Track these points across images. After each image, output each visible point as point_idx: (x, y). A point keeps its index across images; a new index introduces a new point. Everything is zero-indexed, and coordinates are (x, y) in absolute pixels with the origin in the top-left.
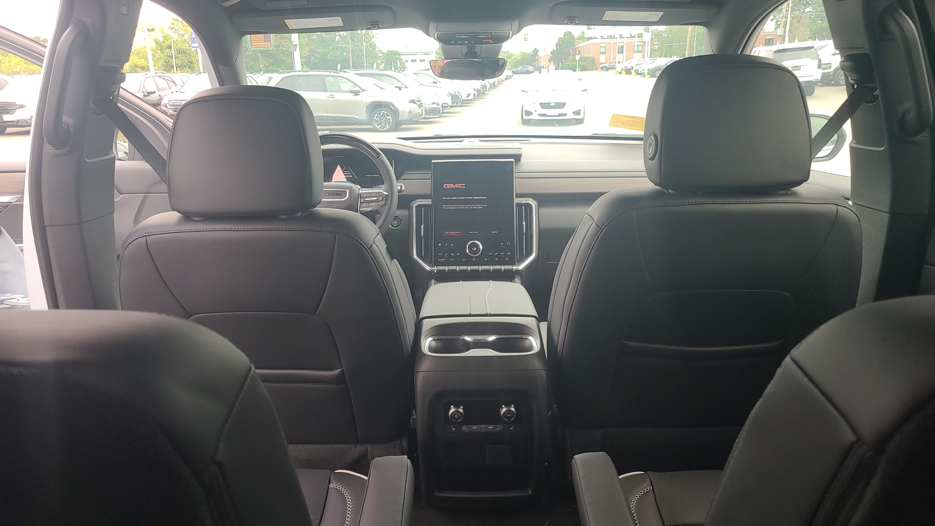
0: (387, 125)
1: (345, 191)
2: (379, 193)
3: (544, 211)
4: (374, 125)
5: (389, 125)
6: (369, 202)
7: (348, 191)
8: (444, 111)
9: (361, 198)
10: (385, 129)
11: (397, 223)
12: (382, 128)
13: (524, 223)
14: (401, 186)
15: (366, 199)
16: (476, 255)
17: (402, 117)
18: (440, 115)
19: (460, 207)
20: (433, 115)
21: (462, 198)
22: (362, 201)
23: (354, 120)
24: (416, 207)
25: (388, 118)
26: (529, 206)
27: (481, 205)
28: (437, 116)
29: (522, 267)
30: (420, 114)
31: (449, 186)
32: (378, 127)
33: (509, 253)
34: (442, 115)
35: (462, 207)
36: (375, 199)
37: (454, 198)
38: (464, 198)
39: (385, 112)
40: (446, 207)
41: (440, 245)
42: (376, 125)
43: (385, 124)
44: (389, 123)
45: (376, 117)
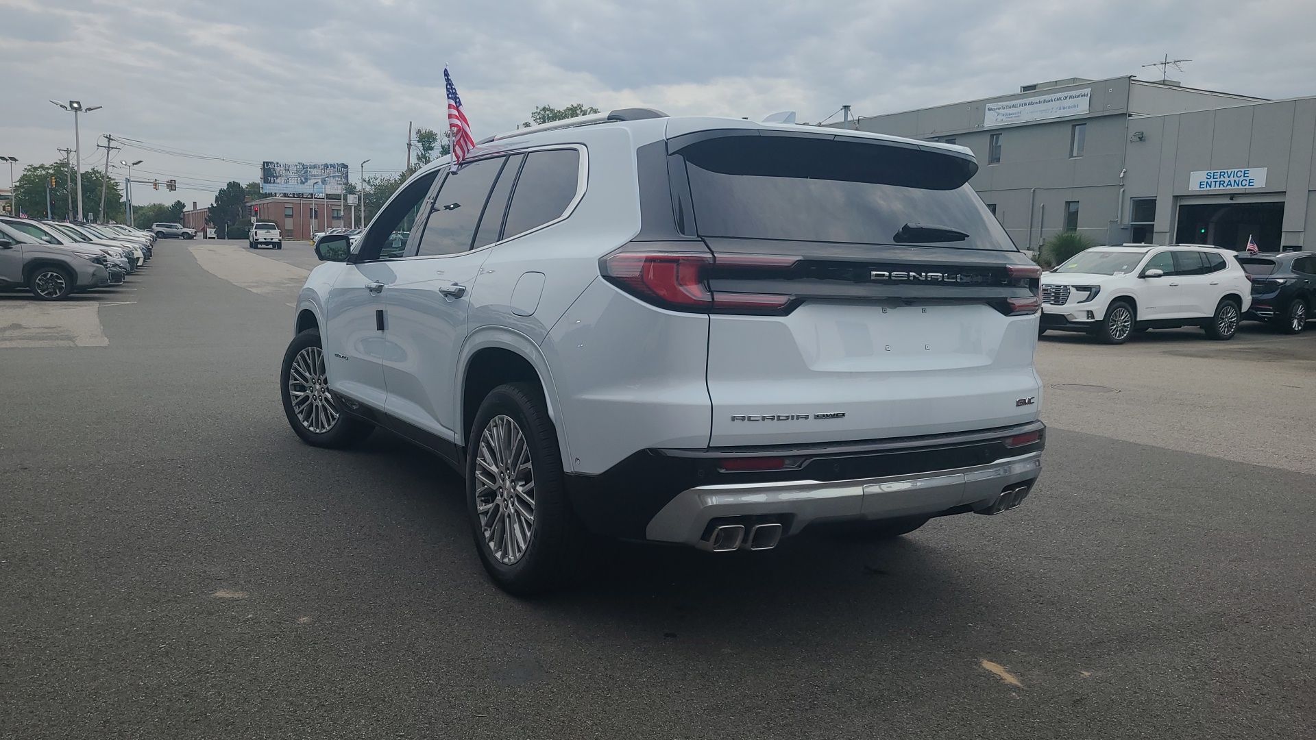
42: (39, 291)
43: (54, 289)
44: (61, 289)
45: (39, 280)
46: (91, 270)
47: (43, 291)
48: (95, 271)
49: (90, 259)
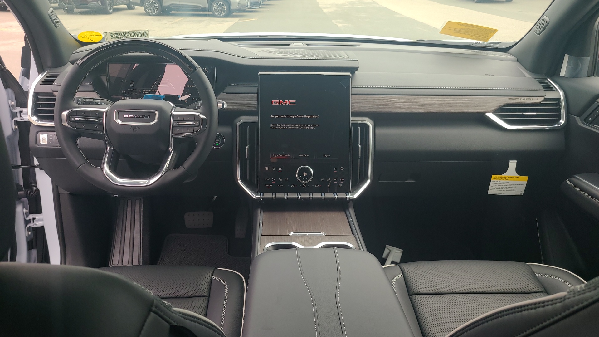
0: (223, 12)
1: (154, 112)
2: (195, 115)
3: (381, 131)
4: (214, 13)
5: (224, 12)
6: (183, 127)
7: (157, 113)
8: (263, 3)
9: (173, 121)
10: (221, 15)
11: (219, 142)
12: (219, 15)
13: (360, 146)
14: (223, 104)
15: (180, 123)
16: (307, 182)
17: (234, 7)
18: (260, 6)
19: (289, 126)
20: (256, 6)
21: (291, 117)
22: (175, 124)
23: (199, 8)
24: (240, 125)
25: (223, 7)
26: (366, 126)
27: (314, 125)
28: (258, 7)
29: (355, 196)
30: (247, 5)
31: (277, 102)
32: (216, 14)
33: (343, 180)
34: (262, 6)
35: (292, 126)
36: (191, 123)
37: (283, 117)
38: (294, 117)
39: (222, 3)
40: (274, 127)
41: (266, 169)
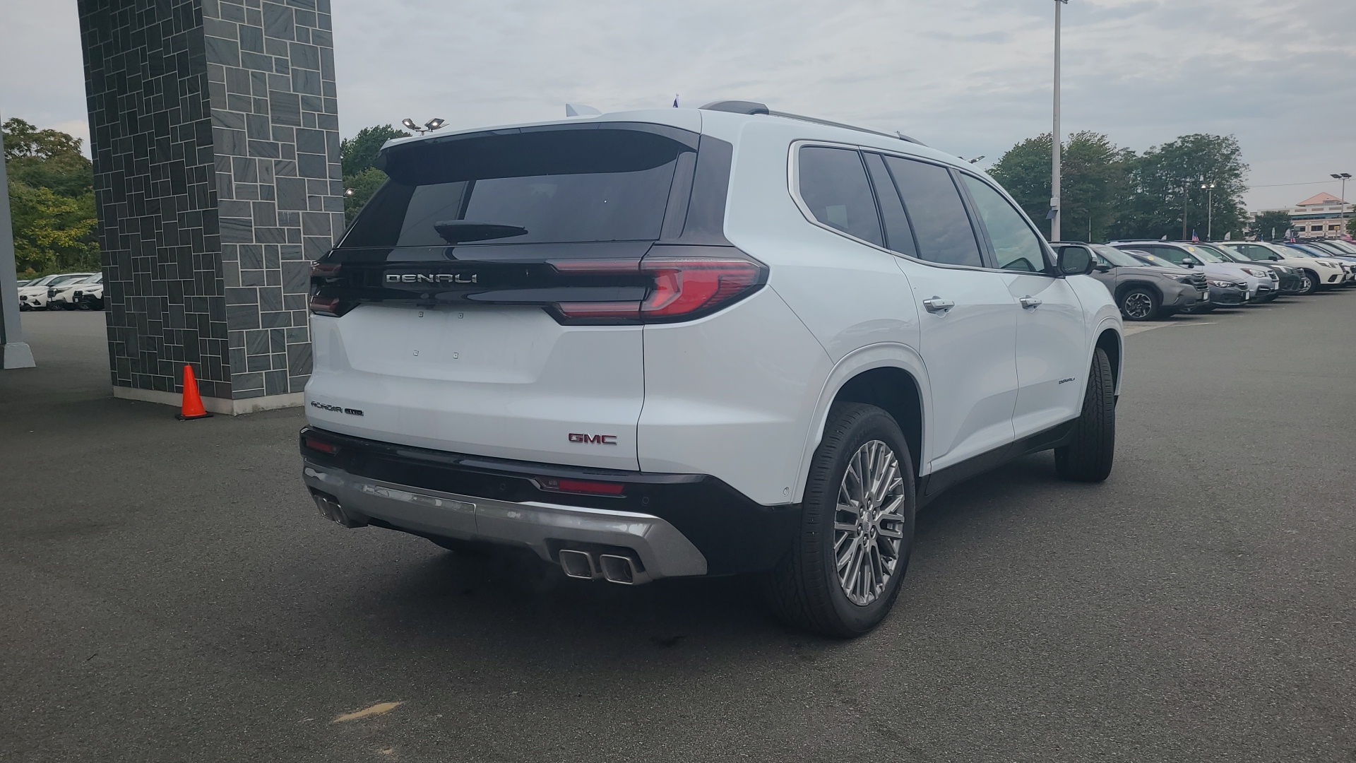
42: (1128, 312)
43: (1142, 310)
44: (1147, 309)
45: (1129, 301)
46: (1178, 290)
47: (1131, 312)
48: (1181, 292)
49: (1178, 280)
